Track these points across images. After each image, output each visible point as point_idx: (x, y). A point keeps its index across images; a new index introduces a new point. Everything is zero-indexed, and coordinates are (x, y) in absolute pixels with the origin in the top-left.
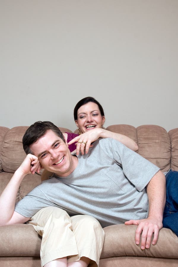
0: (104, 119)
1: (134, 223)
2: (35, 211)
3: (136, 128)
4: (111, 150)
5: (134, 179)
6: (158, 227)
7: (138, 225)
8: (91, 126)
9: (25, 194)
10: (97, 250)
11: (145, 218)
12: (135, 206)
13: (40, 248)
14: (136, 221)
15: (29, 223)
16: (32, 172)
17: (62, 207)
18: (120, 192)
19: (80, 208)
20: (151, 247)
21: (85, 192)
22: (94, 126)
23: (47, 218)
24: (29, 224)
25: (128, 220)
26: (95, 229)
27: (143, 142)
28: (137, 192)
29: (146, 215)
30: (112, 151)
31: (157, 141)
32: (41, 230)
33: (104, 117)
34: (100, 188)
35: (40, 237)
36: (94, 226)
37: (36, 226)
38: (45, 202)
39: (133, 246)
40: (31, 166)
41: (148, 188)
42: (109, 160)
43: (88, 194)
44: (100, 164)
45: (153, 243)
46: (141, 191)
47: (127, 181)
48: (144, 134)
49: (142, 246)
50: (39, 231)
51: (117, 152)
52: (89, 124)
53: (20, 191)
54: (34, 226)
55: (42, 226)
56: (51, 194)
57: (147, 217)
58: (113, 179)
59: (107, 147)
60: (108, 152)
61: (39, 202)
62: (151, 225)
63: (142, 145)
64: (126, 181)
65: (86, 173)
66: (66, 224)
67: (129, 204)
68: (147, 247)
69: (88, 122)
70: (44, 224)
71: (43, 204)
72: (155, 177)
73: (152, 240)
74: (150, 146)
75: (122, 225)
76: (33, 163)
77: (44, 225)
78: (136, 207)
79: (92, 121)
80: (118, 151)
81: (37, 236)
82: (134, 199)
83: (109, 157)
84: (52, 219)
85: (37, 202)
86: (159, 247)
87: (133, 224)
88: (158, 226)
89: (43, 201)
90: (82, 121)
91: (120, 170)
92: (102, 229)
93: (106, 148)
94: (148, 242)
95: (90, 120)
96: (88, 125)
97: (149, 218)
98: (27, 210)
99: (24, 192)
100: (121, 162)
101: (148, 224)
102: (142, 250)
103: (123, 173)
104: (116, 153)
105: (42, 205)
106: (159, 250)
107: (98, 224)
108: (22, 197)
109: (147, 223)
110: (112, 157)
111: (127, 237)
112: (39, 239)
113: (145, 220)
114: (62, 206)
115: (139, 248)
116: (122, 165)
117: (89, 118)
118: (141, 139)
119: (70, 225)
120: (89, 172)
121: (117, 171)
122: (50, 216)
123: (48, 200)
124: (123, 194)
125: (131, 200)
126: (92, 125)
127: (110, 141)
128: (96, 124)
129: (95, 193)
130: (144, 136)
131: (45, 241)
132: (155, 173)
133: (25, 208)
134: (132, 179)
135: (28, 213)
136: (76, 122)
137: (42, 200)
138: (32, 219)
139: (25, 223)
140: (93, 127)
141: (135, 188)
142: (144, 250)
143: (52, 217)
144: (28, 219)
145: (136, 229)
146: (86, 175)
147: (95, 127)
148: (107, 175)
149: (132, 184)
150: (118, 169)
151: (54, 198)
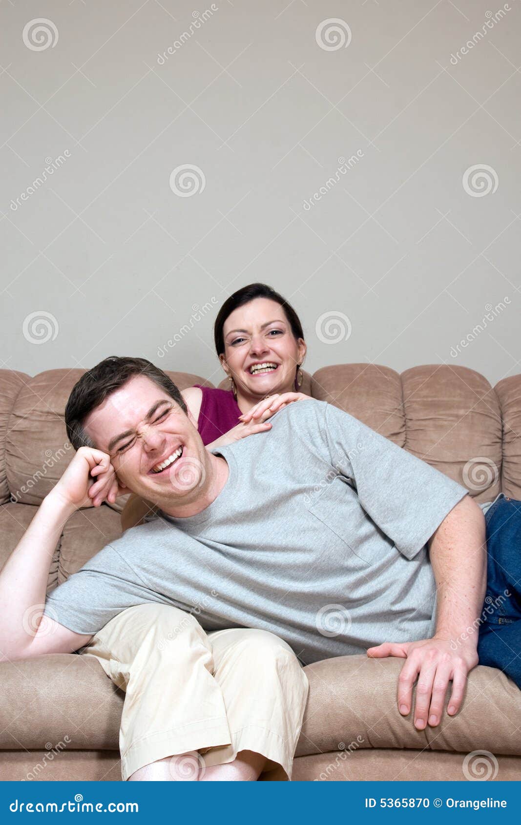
0: (302, 346)
1: (393, 654)
2: (106, 617)
3: (400, 374)
4: (324, 437)
5: (391, 521)
6: (465, 663)
7: (406, 657)
8: (265, 366)
9: (73, 567)
10: (286, 732)
11: (424, 637)
12: (393, 603)
13: (120, 724)
14: (401, 646)
15: (86, 652)
16: (93, 499)
17: (184, 604)
18: (351, 562)
19: (235, 607)
20: (444, 723)
21: (250, 563)
22: (271, 365)
23: (142, 636)
24: (88, 655)
25: (376, 644)
26: (280, 670)
27: (422, 415)
28: (401, 562)
29: (427, 629)
30: (326, 440)
31: (462, 412)
32: (121, 671)
33: (303, 343)
34: (294, 550)
35: (121, 693)
36: (277, 660)
37: (109, 659)
38: (132, 589)
39: (392, 720)
40: (91, 482)
41: (433, 549)
42: (319, 467)
43: (259, 569)
44: (294, 479)
45: (451, 710)
46: (414, 559)
47: (372, 528)
48: (425, 392)
49: (418, 718)
50: (117, 676)
51: (340, 444)
52: (256, 360)
53: (60, 559)
54: (103, 662)
55: (125, 662)
56: (151, 568)
57: (429, 634)
58: (330, 525)
59: (312, 430)
60: (314, 444)
61: (116, 590)
62: (445, 656)
63: (418, 423)
64: (368, 528)
65: (251, 507)
66: (197, 655)
67: (379, 598)
68: (433, 721)
69: (254, 355)
70: (131, 655)
71: (127, 594)
72: (453, 515)
73: (446, 703)
74: (442, 426)
75: (358, 657)
76: (94, 472)
77: (133, 656)
78: (397, 607)
79: (265, 353)
80: (343, 442)
81: (111, 690)
82: (392, 584)
83: (316, 460)
84: (154, 640)
85: (110, 589)
86: (467, 722)
87: (390, 655)
88: (464, 660)
89: (129, 587)
90: (238, 354)
91: (349, 496)
92: (301, 670)
93: (309, 433)
94: (436, 707)
95: (258, 350)
96: (254, 364)
97: (437, 636)
98: (83, 612)
99: (72, 562)
100: (353, 474)
101: (436, 653)
102: (418, 730)
103: (358, 506)
104: (337, 446)
105: (126, 599)
106: (467, 731)
107: (288, 655)
108: (65, 574)
109: (431, 653)
110: (328, 459)
111: (374, 692)
112: (118, 699)
113: (424, 642)
114: (184, 602)
115: (408, 725)
116: (355, 482)
117: (258, 342)
118: (415, 406)
119: (206, 658)
120: (260, 504)
121: (342, 501)
122: (148, 631)
123: (143, 585)
124: (362, 568)
125: (382, 585)
126: (266, 362)
127: (321, 411)
128: (277, 360)
129: (279, 566)
130: (424, 397)
131: (133, 705)
132: (452, 505)
133: (76, 606)
134: (387, 522)
135: (85, 621)
136: (222, 358)
137: (124, 584)
138: (95, 639)
139: (77, 652)
140: (270, 370)
141: (394, 549)
142: (424, 730)
143: (155, 635)
144: (83, 641)
145: (401, 670)
146: (250, 512)
147: (275, 368)
148: (314, 511)
149: (385, 537)
150: (346, 492)
151: (160, 577)
